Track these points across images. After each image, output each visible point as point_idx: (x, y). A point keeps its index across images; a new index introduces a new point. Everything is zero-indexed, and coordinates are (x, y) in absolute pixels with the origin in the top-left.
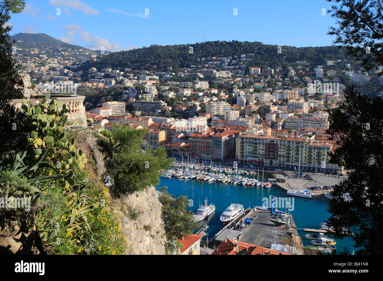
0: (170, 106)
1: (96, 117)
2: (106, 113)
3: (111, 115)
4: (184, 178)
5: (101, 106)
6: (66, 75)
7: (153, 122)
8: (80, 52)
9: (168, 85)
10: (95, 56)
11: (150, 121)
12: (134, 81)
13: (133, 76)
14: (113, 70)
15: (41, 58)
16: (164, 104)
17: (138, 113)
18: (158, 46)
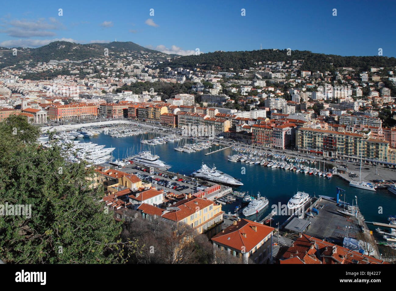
0: (233, 100)
1: (170, 106)
2: (178, 103)
3: (182, 104)
4: (249, 163)
5: (174, 97)
6: (147, 72)
7: (219, 113)
8: (158, 55)
9: (231, 83)
10: (170, 58)
11: (217, 112)
12: (202, 79)
13: (201, 74)
14: (184, 69)
15: (127, 59)
16: (227, 98)
17: (205, 104)
18: (221, 51)
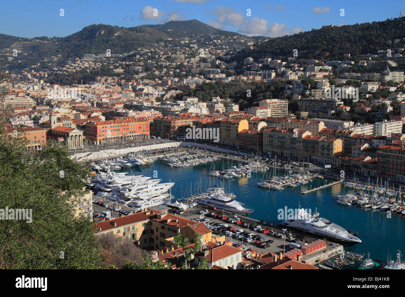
0: (349, 106)
1: (252, 118)
2: (263, 114)
3: (269, 116)
4: (370, 207)
5: (258, 105)
6: (218, 67)
7: (325, 127)
8: (234, 40)
9: (345, 78)
10: (251, 43)
11: (322, 126)
12: (300, 73)
13: (298, 66)
14: (273, 59)
15: (191, 48)
16: (339, 103)
17: (304, 114)
18: (332, 26)
